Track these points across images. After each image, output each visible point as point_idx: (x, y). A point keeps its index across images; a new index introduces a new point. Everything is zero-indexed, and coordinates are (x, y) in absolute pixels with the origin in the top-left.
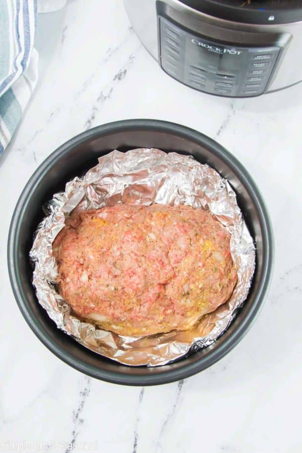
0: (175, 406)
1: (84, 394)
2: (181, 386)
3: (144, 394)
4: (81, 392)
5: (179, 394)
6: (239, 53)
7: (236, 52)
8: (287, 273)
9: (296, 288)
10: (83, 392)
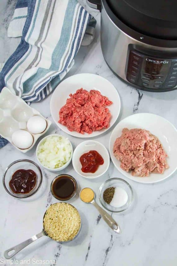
0: (104, 263)
1: (57, 256)
2: (107, 253)
3: (88, 257)
4: (55, 255)
5: (106, 257)
6: (167, 62)
7: (166, 62)
8: (161, 196)
9: (166, 203)
10: (56, 255)
